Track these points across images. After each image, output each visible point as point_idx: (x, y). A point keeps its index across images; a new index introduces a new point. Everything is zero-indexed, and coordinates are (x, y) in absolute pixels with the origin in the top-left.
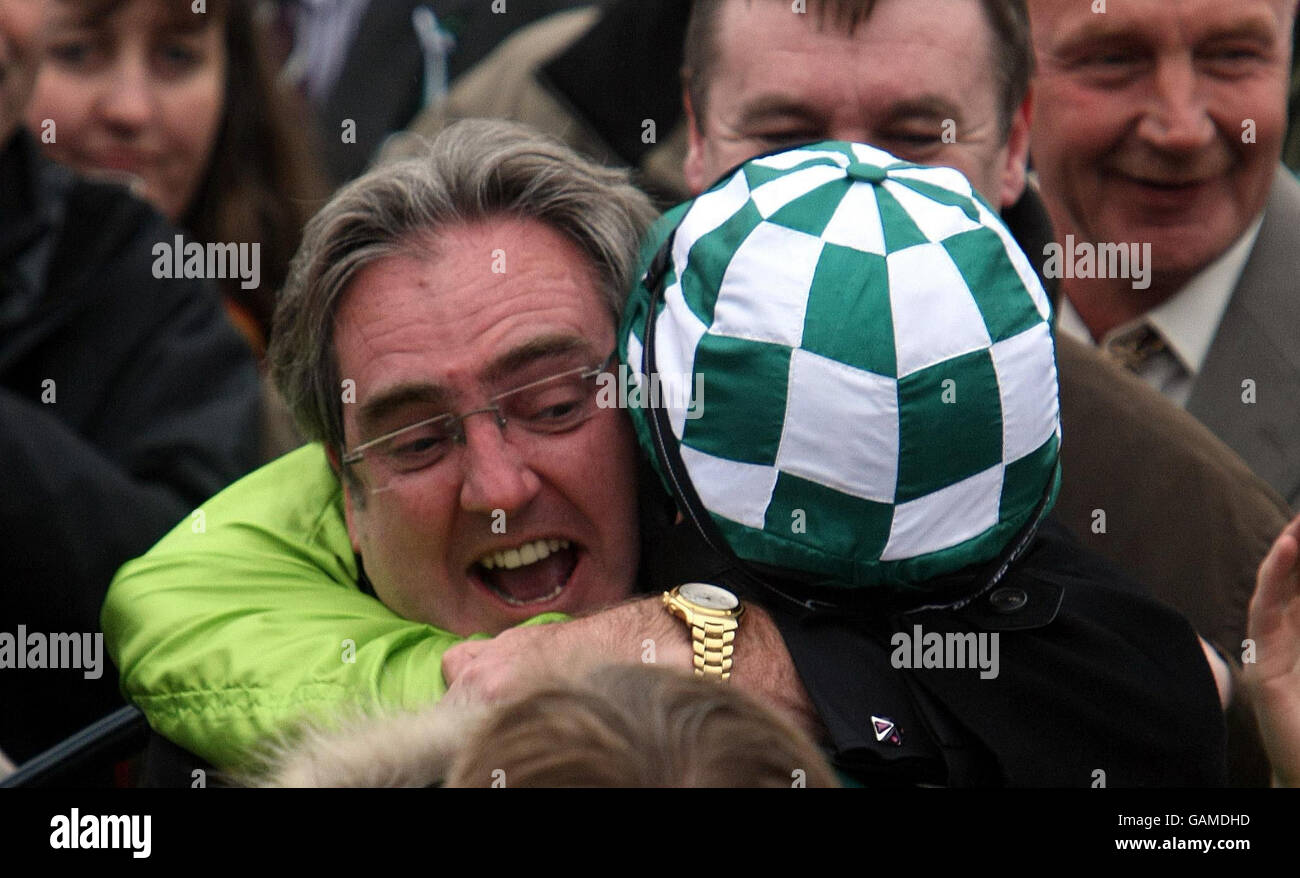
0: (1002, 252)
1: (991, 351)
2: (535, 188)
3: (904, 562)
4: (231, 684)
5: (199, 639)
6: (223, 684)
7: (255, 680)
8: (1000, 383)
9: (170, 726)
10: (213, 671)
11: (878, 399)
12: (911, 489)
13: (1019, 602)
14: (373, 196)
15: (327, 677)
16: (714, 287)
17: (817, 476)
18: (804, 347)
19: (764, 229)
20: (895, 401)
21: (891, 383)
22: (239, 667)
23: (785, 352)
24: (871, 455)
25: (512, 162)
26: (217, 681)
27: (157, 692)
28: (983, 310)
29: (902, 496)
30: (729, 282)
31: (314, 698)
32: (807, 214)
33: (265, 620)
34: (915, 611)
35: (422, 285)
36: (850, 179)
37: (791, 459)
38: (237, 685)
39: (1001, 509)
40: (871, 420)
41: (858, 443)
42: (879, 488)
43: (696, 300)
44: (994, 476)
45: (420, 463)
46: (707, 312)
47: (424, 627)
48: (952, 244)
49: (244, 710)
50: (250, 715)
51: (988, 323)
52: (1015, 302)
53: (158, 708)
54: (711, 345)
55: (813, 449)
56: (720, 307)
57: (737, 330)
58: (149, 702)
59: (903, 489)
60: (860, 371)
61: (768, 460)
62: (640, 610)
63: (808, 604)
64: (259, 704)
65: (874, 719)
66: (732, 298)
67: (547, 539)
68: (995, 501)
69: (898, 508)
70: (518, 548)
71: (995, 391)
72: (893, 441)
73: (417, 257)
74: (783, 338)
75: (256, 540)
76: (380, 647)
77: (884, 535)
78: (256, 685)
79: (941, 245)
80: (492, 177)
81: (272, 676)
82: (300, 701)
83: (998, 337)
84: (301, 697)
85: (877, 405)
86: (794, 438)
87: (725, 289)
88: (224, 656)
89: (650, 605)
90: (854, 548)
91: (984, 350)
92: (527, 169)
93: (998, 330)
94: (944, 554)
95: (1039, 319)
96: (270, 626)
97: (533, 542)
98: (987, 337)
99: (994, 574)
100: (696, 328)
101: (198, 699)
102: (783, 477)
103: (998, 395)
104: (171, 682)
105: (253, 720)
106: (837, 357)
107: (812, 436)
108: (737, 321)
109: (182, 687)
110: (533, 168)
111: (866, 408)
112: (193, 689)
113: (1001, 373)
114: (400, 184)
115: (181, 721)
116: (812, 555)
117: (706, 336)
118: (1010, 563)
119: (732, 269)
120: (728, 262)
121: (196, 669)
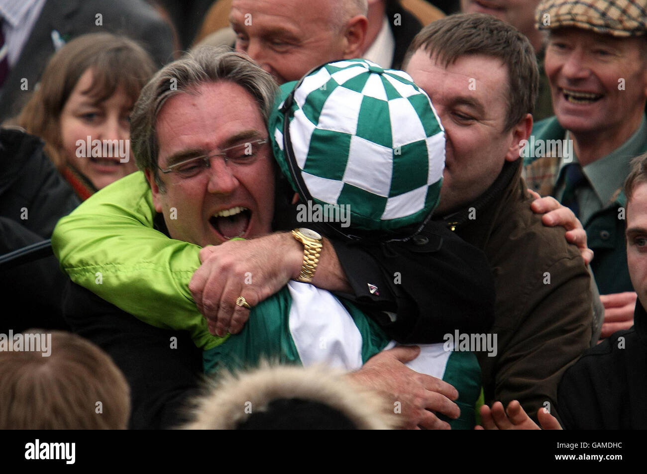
0: (428, 104)
1: (427, 141)
2: (237, 69)
3: (389, 221)
4: (108, 263)
5: (94, 246)
6: (105, 262)
7: (118, 261)
8: (429, 153)
9: (82, 280)
10: (100, 258)
11: (385, 156)
12: (394, 192)
13: (425, 241)
14: (177, 71)
15: (148, 261)
16: (319, 109)
17: (360, 186)
18: (357, 135)
19: (339, 89)
20: (392, 158)
21: (390, 150)
22: (111, 256)
23: (349, 136)
24: (382, 178)
25: (227, 59)
26: (102, 262)
27: (77, 266)
28: (424, 125)
29: (391, 195)
30: (326, 109)
31: (143, 268)
32: (356, 84)
33: (121, 239)
34: (390, 241)
35: (194, 105)
36: (371, 72)
37: (349, 178)
38: (111, 264)
39: (426, 203)
40: (382, 164)
41: (376, 173)
42: (382, 191)
43: (311, 115)
44: (424, 190)
45: (191, 174)
46: (316, 120)
47: (185, 243)
48: (411, 99)
49: (113, 273)
50: (115, 274)
51: (426, 130)
52: (433, 123)
53: (76, 273)
54: (318, 133)
55: (358, 175)
56: (321, 118)
57: (329, 127)
58: (73, 270)
59: (392, 192)
60: (379, 145)
61: (340, 178)
62: (282, 237)
63: (349, 236)
64: (119, 270)
65: (369, 285)
66: (327, 115)
67: (239, 206)
68: (423, 199)
69: (389, 200)
70: (228, 209)
71: (427, 156)
72: (389, 173)
73: (193, 94)
74: (348, 131)
75: (112, 209)
76: (169, 250)
77: (383, 210)
78: (119, 264)
79: (407, 99)
80: (221, 64)
81: (126, 259)
82: (137, 270)
83: (429, 135)
84: (137, 268)
85: (385, 159)
86: (351, 170)
87: (324, 111)
88: (105, 253)
89: (286, 235)
90: (372, 214)
91: (423, 140)
92: (232, 62)
93: (429, 132)
94: (404, 219)
95: (441, 130)
96: (122, 241)
97: (234, 207)
98: (425, 135)
99: (418, 228)
100: (311, 127)
101: (94, 269)
102: (346, 185)
103: (428, 158)
104: (82, 262)
105: (117, 276)
106: (370, 139)
107: (359, 169)
108: (328, 123)
109: (88, 264)
110: (235, 62)
111: (380, 159)
112: (92, 265)
113: (430, 149)
114: (186, 66)
115: (87, 277)
116: (355, 216)
117: (316, 129)
118: (424, 225)
119: (327, 103)
120: (325, 100)
121: (93, 257)
